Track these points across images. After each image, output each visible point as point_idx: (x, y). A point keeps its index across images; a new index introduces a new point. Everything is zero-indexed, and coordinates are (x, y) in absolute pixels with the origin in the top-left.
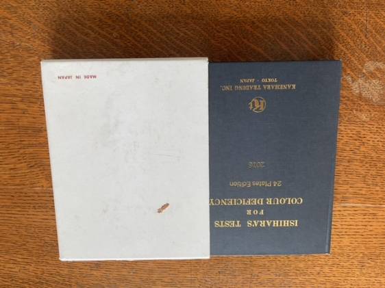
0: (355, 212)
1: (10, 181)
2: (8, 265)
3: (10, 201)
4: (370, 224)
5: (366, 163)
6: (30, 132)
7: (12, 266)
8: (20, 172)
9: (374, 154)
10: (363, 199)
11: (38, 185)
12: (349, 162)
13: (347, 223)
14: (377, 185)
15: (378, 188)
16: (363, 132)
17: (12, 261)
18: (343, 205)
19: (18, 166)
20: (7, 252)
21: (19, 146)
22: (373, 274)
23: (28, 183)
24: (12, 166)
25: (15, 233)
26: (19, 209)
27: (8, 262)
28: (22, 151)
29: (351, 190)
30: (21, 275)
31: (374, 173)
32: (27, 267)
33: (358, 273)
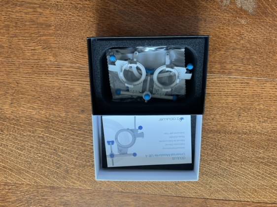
0: (236, 81)
1: (31, 57)
2: (29, 110)
3: (32, 70)
4: (245, 89)
5: (244, 51)
6: (44, 26)
7: (31, 110)
8: (37, 51)
9: (248, 45)
10: (241, 73)
11: (48, 60)
12: (233, 50)
13: (231, 88)
14: (250, 65)
15: (250, 67)
16: (242, 31)
17: (31, 108)
18: (229, 76)
19: (37, 48)
20: (29, 102)
21: (37, 35)
22: (246, 121)
23: (42, 58)
24: (33, 48)
25: (34, 90)
26: (36, 75)
27: (29, 108)
28: (39, 38)
29: (234, 67)
30: (37, 116)
31: (248, 57)
32: (41, 111)
33: (237, 119)
